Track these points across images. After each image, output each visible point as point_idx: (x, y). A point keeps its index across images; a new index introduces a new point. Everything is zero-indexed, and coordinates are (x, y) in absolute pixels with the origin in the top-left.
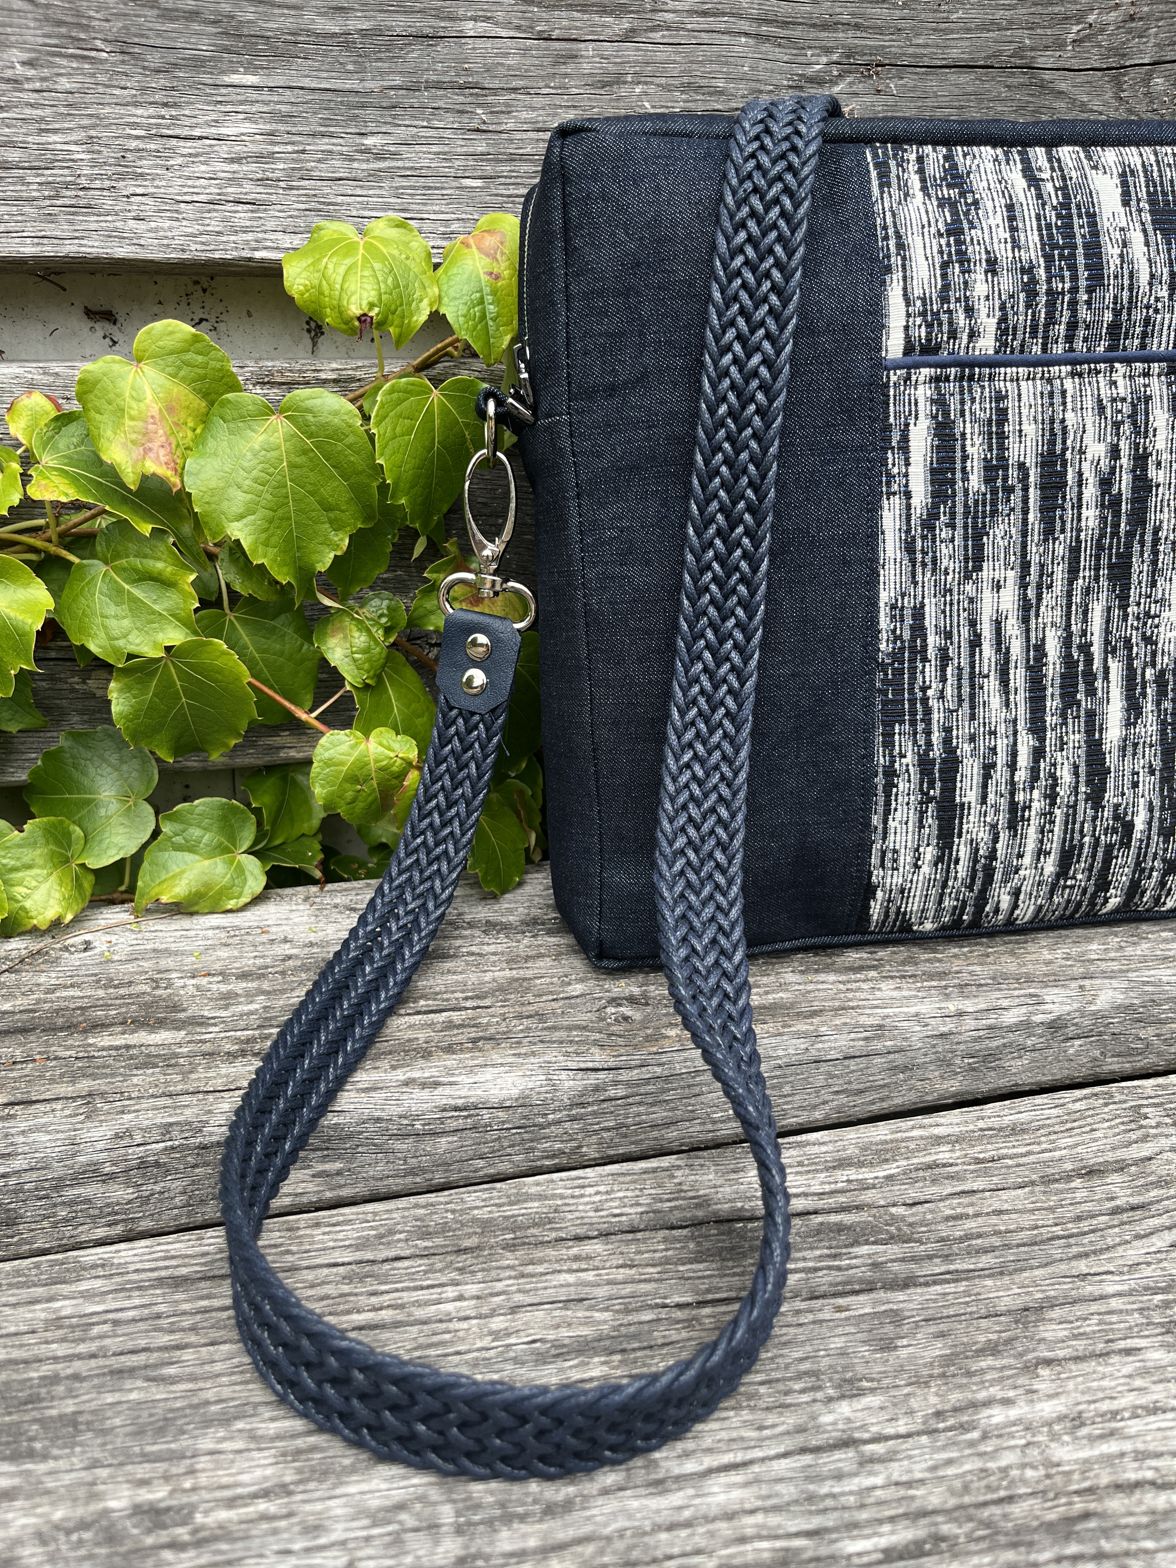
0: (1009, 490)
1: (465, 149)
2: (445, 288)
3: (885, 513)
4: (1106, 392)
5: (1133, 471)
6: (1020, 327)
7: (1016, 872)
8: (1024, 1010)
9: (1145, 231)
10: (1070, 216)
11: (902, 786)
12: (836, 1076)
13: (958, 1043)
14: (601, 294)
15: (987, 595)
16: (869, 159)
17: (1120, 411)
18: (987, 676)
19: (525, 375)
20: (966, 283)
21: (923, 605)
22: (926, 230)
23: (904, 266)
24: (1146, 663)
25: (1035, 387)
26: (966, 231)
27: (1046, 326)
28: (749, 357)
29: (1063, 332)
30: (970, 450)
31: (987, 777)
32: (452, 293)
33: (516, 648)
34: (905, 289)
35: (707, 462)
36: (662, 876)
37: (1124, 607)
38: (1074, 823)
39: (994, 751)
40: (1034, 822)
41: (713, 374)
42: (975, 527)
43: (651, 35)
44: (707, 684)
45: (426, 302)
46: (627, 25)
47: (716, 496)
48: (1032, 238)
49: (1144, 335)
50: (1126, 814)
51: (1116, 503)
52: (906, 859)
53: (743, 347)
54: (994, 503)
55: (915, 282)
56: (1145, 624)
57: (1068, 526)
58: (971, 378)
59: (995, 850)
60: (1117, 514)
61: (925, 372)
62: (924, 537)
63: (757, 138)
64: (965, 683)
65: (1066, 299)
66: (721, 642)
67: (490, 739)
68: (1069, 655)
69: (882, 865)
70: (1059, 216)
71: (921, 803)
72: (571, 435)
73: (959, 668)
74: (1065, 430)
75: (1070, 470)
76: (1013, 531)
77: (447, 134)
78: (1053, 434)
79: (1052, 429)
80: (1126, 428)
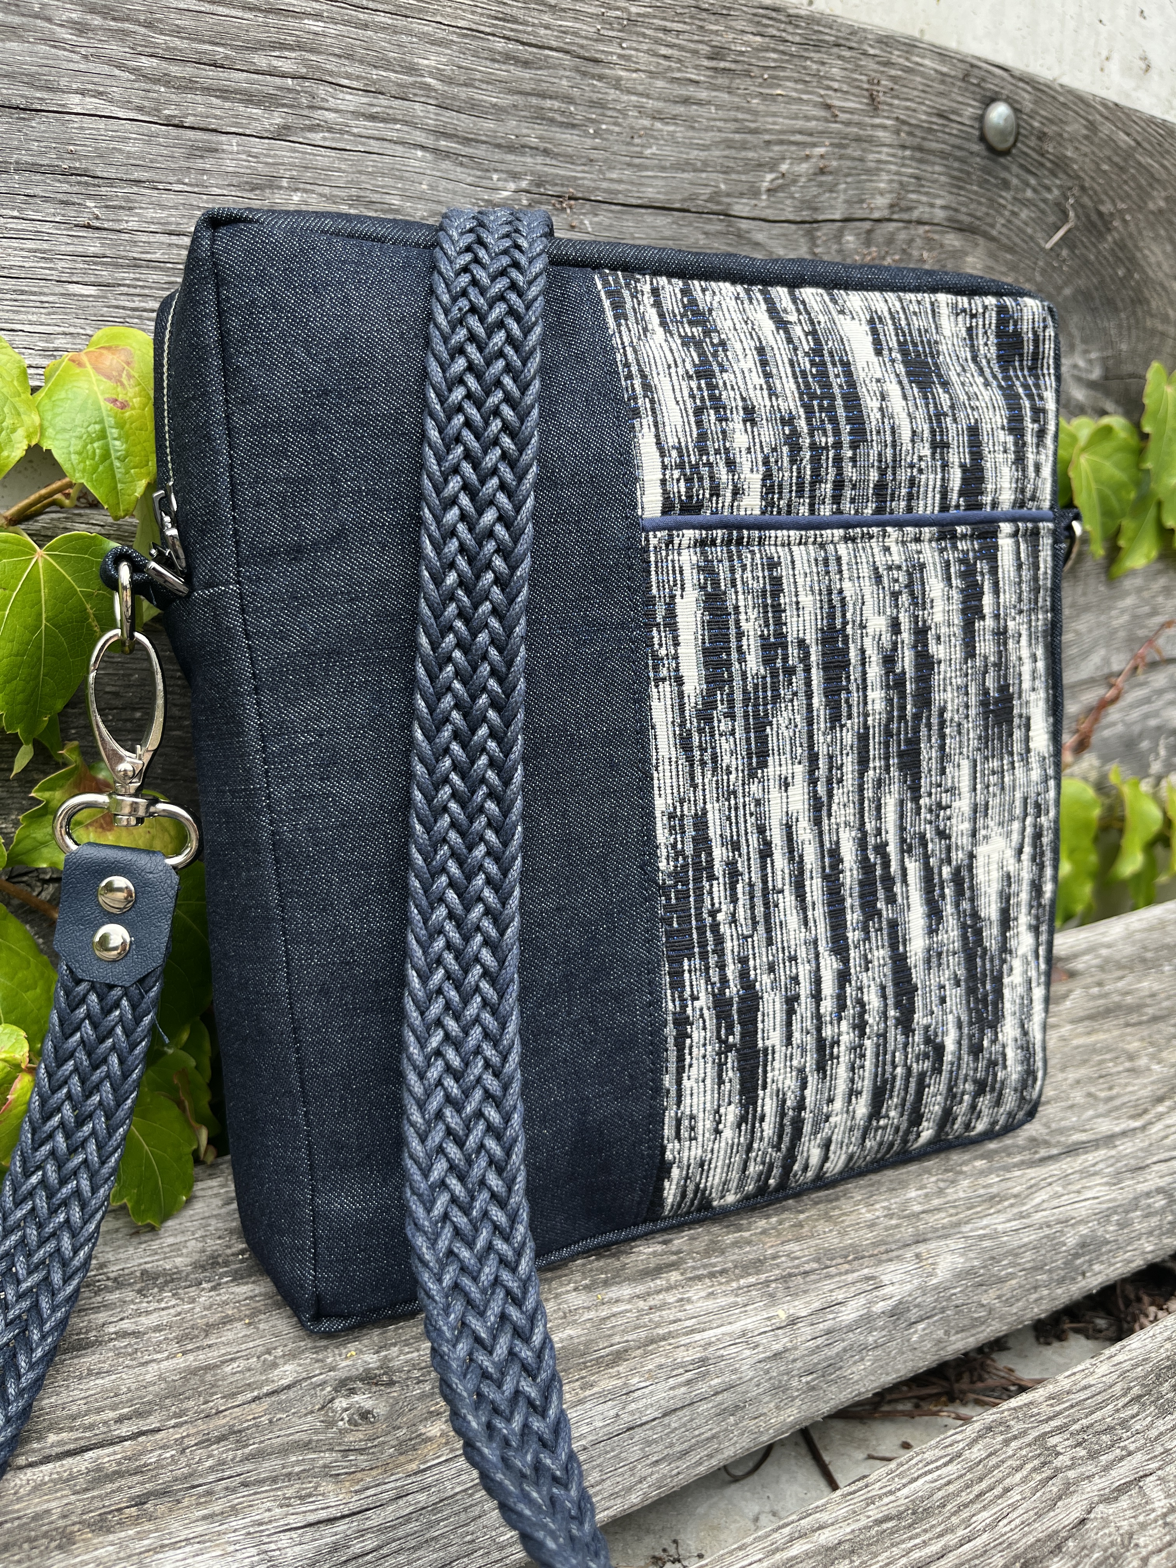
0: (790, 671)
1: (70, 248)
2: (48, 416)
3: (655, 704)
4: (881, 560)
5: (915, 647)
6: (786, 484)
7: (827, 1120)
8: (862, 1300)
9: (900, 382)
10: (823, 364)
11: (697, 1034)
12: (655, 1441)
13: (794, 1361)
14: (276, 428)
15: (775, 794)
16: (600, 287)
17: (897, 581)
18: (782, 891)
19: (174, 532)
20: (724, 432)
21: (705, 812)
22: (673, 370)
23: (653, 410)
24: (942, 861)
25: (808, 553)
26: (718, 374)
27: (813, 484)
28: (480, 513)
29: (829, 492)
30: (744, 625)
31: (790, 1012)
32: (59, 422)
33: (172, 893)
34: (657, 436)
35: (435, 646)
36: (418, 1227)
37: (916, 799)
38: (885, 1054)
39: (795, 980)
40: (844, 1059)
41: (437, 534)
42: (756, 716)
43: (309, 135)
44: (455, 936)
45: (21, 432)
46: (278, 121)
47: (449, 689)
48: (788, 386)
49: (910, 497)
50: (936, 1035)
51: (900, 684)
52: (705, 1124)
53: (472, 500)
54: (775, 689)
55: (668, 429)
56: (938, 816)
57: (855, 710)
58: (739, 542)
59: (803, 1098)
60: (902, 696)
61: (689, 534)
62: (700, 731)
63: (468, 249)
64: (759, 901)
65: (831, 454)
66: (469, 877)
67: (138, 1020)
68: (866, 859)
69: (678, 1136)
70: (813, 364)
71: (719, 1054)
72: (243, 611)
73: (751, 885)
74: (843, 600)
75: (851, 646)
76: (798, 718)
77: (46, 227)
78: (832, 607)
79: (830, 601)
80: (904, 599)
